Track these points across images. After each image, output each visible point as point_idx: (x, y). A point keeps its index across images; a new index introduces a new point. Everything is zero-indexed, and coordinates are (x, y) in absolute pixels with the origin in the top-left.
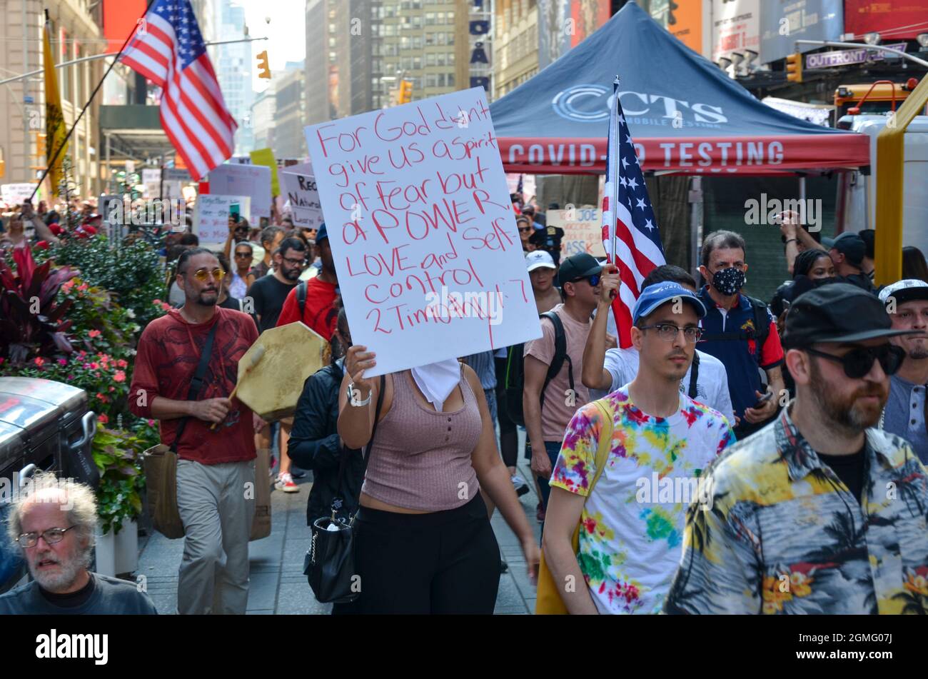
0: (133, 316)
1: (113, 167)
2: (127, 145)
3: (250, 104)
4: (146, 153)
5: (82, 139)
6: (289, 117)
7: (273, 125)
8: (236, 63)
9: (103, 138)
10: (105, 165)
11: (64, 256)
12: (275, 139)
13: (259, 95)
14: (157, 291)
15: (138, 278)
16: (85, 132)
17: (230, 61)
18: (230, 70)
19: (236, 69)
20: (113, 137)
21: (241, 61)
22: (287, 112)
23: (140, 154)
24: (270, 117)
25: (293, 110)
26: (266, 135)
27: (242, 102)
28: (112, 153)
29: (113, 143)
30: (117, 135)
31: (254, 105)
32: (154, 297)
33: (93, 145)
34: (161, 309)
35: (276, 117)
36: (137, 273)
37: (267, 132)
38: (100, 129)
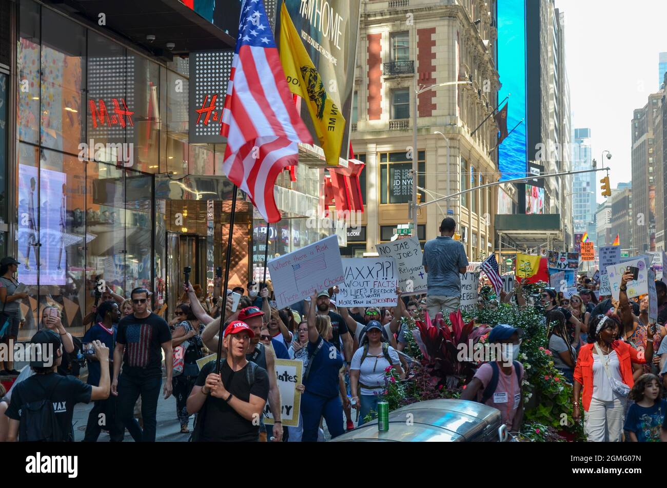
0: (526, 358)
1: (503, 255)
2: (513, 240)
3: (594, 213)
4: (525, 246)
5: (483, 237)
6: (621, 221)
7: (610, 226)
8: (584, 185)
9: (497, 236)
10: (498, 254)
11: (480, 317)
12: (611, 235)
13: (600, 206)
14: (542, 341)
15: (529, 332)
16: (486, 233)
17: (580, 184)
18: (580, 189)
19: (585, 189)
20: (504, 235)
21: (588, 184)
22: (619, 218)
23: (521, 247)
24: (607, 221)
25: (624, 215)
26: (605, 233)
27: (588, 211)
28: (503, 246)
29: (503, 239)
30: (505, 234)
31: (597, 213)
32: (540, 345)
33: (490, 241)
34: (544, 354)
35: (611, 221)
36: (528, 329)
37: (605, 231)
38: (495, 230)
